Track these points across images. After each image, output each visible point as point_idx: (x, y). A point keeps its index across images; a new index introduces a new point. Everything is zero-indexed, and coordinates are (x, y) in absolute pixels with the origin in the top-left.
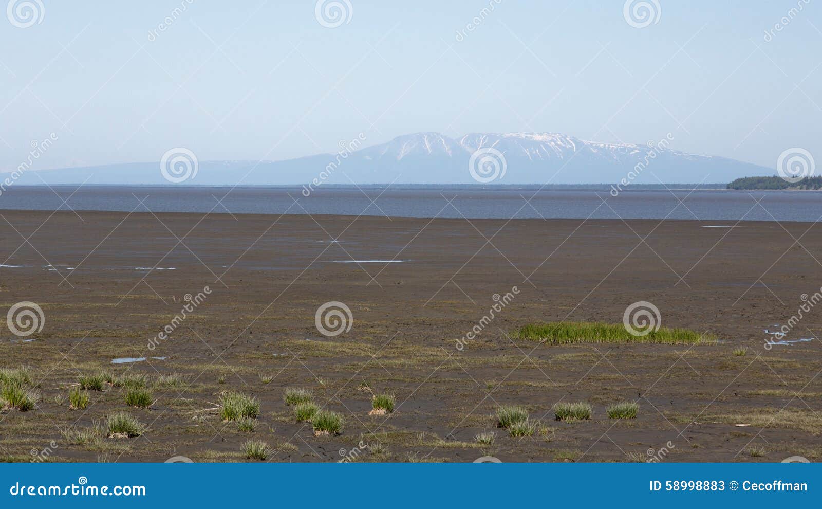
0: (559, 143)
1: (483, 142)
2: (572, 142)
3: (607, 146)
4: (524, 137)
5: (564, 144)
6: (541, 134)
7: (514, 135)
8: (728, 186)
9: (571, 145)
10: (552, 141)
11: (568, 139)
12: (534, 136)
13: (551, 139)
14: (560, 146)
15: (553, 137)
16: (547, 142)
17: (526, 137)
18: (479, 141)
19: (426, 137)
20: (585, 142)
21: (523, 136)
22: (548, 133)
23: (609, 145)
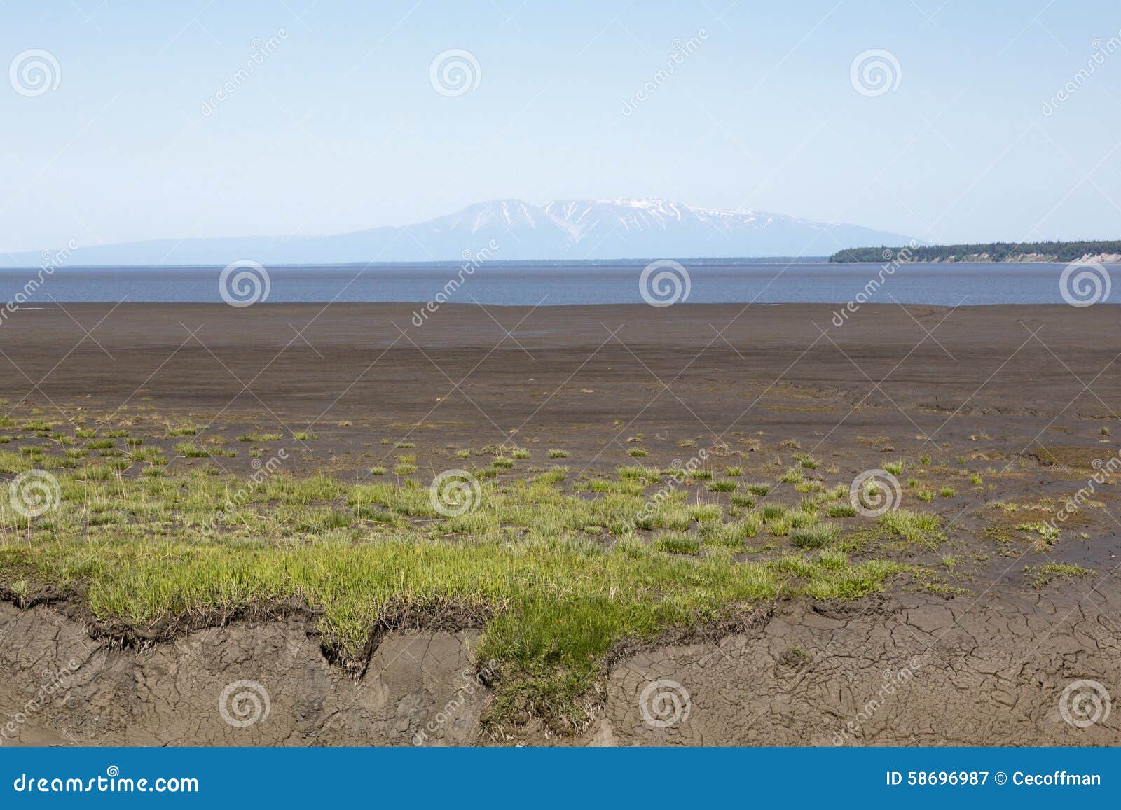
0: (661, 210)
1: (572, 210)
2: (676, 209)
3: (717, 213)
4: (619, 204)
5: (666, 211)
6: (639, 200)
7: (608, 202)
8: (831, 259)
9: (676, 212)
10: (652, 208)
11: (671, 205)
12: (632, 203)
13: (651, 205)
14: (661, 214)
15: (654, 203)
16: (646, 209)
17: (622, 204)
18: (567, 209)
19: (505, 204)
20: (691, 208)
21: (618, 202)
22: (647, 199)
23: (720, 212)
